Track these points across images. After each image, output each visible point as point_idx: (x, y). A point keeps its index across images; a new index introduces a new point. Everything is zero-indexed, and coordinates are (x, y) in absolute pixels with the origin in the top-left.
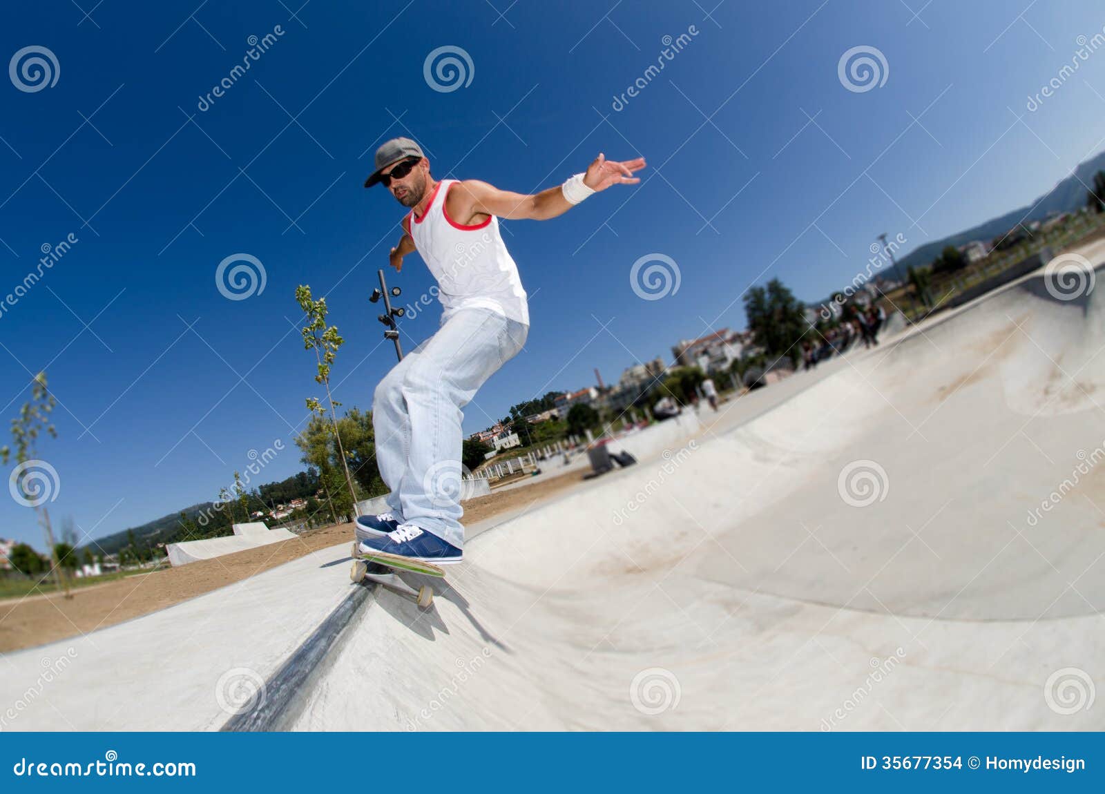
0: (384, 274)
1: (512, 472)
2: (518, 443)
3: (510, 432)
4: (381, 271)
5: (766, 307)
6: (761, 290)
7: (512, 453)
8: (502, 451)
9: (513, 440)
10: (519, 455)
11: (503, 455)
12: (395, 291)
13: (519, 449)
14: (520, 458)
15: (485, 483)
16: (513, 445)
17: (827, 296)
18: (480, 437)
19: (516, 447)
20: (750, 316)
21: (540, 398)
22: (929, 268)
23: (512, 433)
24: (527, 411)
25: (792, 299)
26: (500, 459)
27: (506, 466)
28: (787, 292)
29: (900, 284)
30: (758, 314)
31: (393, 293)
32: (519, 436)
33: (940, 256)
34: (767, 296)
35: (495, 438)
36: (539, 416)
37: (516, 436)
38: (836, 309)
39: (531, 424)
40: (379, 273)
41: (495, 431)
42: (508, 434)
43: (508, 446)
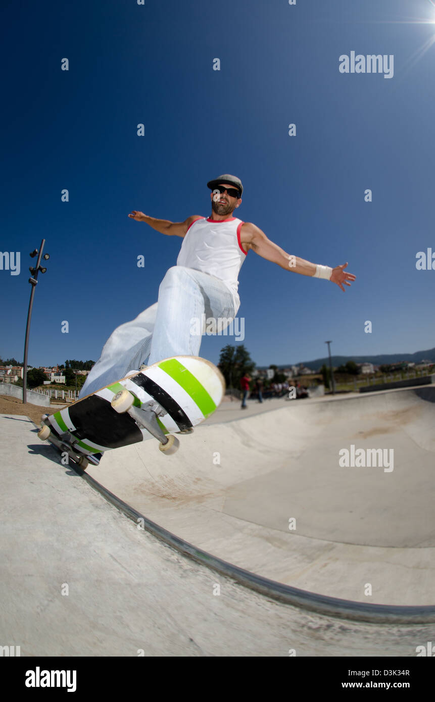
0: (45, 242)
1: (56, 397)
2: (64, 382)
3: (61, 374)
4: (44, 240)
5: (233, 358)
6: (233, 348)
7: (59, 387)
8: (54, 383)
9: (62, 379)
10: (62, 389)
11: (53, 386)
12: (46, 256)
13: (64, 386)
14: (63, 391)
15: (48, 399)
16: (61, 382)
17: (268, 365)
18: (44, 370)
19: (62, 384)
20: (221, 360)
21: (84, 361)
22: (335, 369)
23: (62, 375)
24: (74, 366)
25: (249, 359)
26: (51, 387)
27: (54, 393)
28: (247, 354)
29: (314, 372)
30: (226, 361)
31: (44, 257)
32: (66, 378)
33: (344, 365)
34: (235, 353)
35: (53, 374)
36: (80, 371)
37: (64, 377)
38: (271, 374)
39: (74, 374)
40: (43, 241)
41: (53, 370)
42: (60, 375)
43: (58, 382)
